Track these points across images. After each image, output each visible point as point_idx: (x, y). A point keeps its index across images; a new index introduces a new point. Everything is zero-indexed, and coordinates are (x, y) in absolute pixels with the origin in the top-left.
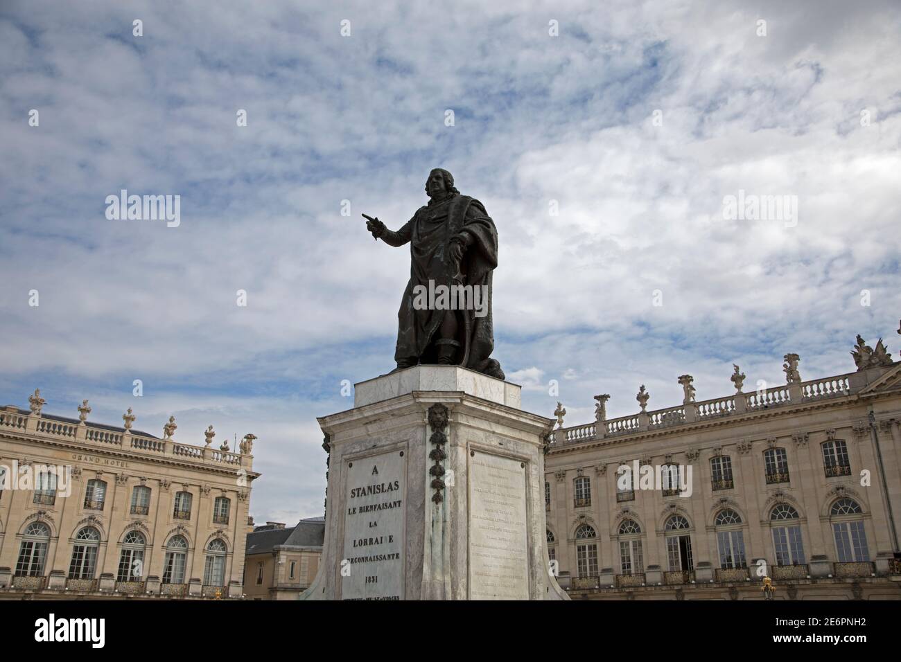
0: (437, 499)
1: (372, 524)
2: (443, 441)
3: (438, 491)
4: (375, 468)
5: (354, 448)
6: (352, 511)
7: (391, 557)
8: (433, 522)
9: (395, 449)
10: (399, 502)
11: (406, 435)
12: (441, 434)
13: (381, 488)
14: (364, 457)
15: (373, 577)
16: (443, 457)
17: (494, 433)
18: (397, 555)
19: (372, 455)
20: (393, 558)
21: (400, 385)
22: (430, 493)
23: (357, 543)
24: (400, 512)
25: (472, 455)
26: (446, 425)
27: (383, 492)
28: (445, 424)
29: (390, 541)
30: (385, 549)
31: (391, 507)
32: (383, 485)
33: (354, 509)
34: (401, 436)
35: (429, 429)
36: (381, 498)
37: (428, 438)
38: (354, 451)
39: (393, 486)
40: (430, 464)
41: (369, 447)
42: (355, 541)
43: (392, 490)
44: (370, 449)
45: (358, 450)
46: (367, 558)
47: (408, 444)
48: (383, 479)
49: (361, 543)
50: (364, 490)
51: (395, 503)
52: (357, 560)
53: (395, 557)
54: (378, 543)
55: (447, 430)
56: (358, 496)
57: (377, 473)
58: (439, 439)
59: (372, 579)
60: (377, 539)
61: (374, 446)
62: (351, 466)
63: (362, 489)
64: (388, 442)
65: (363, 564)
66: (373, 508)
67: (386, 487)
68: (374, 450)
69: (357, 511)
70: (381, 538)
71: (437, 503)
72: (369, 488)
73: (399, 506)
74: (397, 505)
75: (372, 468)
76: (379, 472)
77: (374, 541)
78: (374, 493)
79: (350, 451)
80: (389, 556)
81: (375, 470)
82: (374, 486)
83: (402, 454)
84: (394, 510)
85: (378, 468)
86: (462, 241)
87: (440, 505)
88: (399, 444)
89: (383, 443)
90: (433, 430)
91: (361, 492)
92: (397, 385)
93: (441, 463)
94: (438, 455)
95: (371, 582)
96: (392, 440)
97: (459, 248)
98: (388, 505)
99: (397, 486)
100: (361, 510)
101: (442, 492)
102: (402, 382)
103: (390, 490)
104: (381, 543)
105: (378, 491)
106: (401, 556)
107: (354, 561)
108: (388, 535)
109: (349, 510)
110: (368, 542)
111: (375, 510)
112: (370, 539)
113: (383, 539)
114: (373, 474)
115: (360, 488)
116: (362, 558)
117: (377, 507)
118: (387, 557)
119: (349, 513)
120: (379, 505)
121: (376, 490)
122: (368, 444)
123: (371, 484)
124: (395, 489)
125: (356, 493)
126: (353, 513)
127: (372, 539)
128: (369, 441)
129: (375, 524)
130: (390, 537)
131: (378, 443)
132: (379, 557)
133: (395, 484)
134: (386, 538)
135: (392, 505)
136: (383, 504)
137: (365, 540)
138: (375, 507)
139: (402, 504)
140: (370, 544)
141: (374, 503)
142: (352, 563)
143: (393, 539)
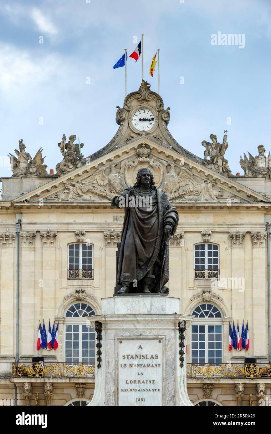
0: (182, 365)
1: (140, 374)
3: (182, 362)
4: (140, 346)
6: (123, 366)
8: (180, 376)
9: (156, 339)
10: (159, 365)
11: (164, 333)
12: (183, 335)
13: (145, 356)
14: (133, 339)
15: (142, 399)
16: (184, 346)
18: (159, 390)
19: (138, 339)
20: (156, 391)
21: (151, 304)
22: (179, 362)
23: (129, 382)
24: (160, 370)
26: (185, 331)
27: (147, 358)
29: (153, 383)
30: (150, 386)
31: (153, 367)
32: (147, 355)
33: (125, 365)
34: (160, 333)
36: (145, 362)
37: (177, 336)
38: (124, 335)
39: (154, 357)
40: (179, 349)
41: (137, 335)
42: (127, 381)
44: (136, 336)
45: (128, 335)
46: (136, 390)
47: (166, 337)
48: (147, 352)
49: (131, 382)
50: (132, 356)
51: (156, 365)
52: (130, 390)
53: (157, 390)
54: (144, 383)
56: (128, 359)
57: (142, 349)
58: (182, 338)
59: (141, 400)
60: (143, 381)
61: (141, 335)
62: (121, 342)
64: (150, 335)
65: (133, 392)
67: (149, 357)
68: (140, 337)
69: (128, 366)
70: (147, 381)
71: (181, 368)
72: (136, 355)
73: (159, 367)
74: (158, 366)
75: (138, 346)
76: (143, 348)
77: (141, 382)
78: (140, 358)
79: (122, 335)
80: (153, 390)
81: (140, 347)
82: (140, 355)
83: (160, 342)
84: (155, 369)
85: (142, 347)
88: (159, 337)
89: (147, 334)
90: (179, 333)
91: (130, 357)
93: (183, 349)
94: (182, 345)
95: (140, 401)
96: (153, 334)
98: (151, 365)
99: (157, 357)
100: (131, 366)
103: (152, 358)
104: (147, 383)
105: (143, 358)
106: (161, 390)
107: (127, 390)
108: (151, 380)
109: (121, 365)
110: (137, 382)
111: (141, 367)
112: (138, 381)
113: (148, 382)
114: (139, 349)
115: (129, 355)
116: (133, 389)
117: (143, 366)
118: (151, 390)
119: (121, 367)
120: (144, 365)
121: (142, 357)
122: (136, 333)
123: (138, 354)
124: (156, 358)
125: (126, 357)
126: (125, 367)
127: (140, 381)
128: (137, 332)
129: (142, 374)
130: (153, 381)
131: (144, 334)
132: (145, 390)
133: (156, 356)
134: (150, 381)
135: (154, 365)
136: (147, 365)
137: (134, 381)
138: (141, 365)
139: (161, 366)
140: (138, 383)
141: (140, 364)
142: (125, 391)
143: (155, 382)
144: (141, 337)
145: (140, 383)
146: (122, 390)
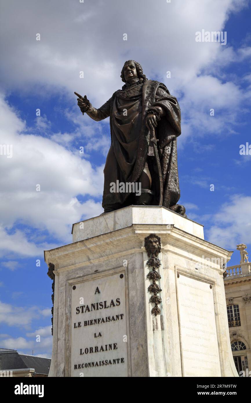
0: (156, 312)
1: (97, 334)
2: (158, 265)
3: (156, 304)
4: (97, 289)
5: (77, 274)
6: (77, 325)
7: (116, 362)
8: (154, 331)
9: (115, 273)
10: (122, 315)
12: (156, 259)
13: (103, 304)
14: (87, 280)
16: (158, 277)
17: (191, 259)
18: (122, 360)
20: (118, 362)
21: (115, 223)
22: (149, 307)
23: (83, 351)
24: (122, 324)
25: (178, 276)
26: (160, 252)
27: (105, 307)
28: (159, 250)
29: (114, 349)
31: (114, 320)
32: (105, 302)
33: (79, 324)
34: (120, 262)
35: (145, 255)
36: (104, 313)
37: (145, 262)
38: (77, 276)
39: (115, 303)
40: (148, 283)
42: (81, 350)
43: (114, 306)
44: (92, 273)
45: (81, 275)
46: (93, 363)
47: (128, 269)
48: (105, 297)
49: (87, 351)
50: (87, 307)
51: (117, 317)
52: (84, 366)
53: (120, 361)
54: (103, 350)
55: (160, 256)
56: (83, 312)
57: (99, 292)
58: (154, 264)
60: (102, 347)
61: (96, 271)
62: (74, 288)
63: (86, 306)
64: (108, 268)
65: (89, 369)
66: (97, 321)
67: (108, 304)
68: (96, 275)
69: (82, 324)
70: (106, 346)
71: (156, 315)
72: (92, 305)
73: (122, 318)
74: (120, 317)
75: (95, 289)
76: (101, 292)
77: (99, 349)
78: (98, 309)
79: (74, 276)
80: (114, 361)
81: (98, 291)
82: (97, 304)
83: (122, 276)
84: (117, 322)
85: (100, 290)
86: (157, 113)
87: (158, 316)
89: (104, 268)
90: (149, 255)
91: (85, 309)
92: (113, 223)
93: (157, 283)
94: (154, 277)
96: (112, 266)
97: (155, 117)
98: (111, 318)
99: (119, 302)
100: (86, 323)
101: (159, 306)
102: (117, 220)
103: (112, 306)
104: (106, 350)
105: (101, 307)
106: (125, 360)
107: (81, 366)
108: (112, 343)
109: (75, 324)
110: (94, 350)
111: (98, 323)
112: (95, 347)
113: (108, 347)
114: (95, 294)
115: (84, 306)
116: (89, 364)
117: (101, 321)
118: (112, 362)
119: (75, 327)
120: (103, 319)
121: (99, 306)
122: (90, 270)
123: (95, 302)
124: (117, 305)
125: (81, 310)
126: (79, 327)
127: (97, 347)
128: (92, 268)
129: (100, 335)
130: (114, 344)
131: (100, 269)
132: (105, 362)
133: (117, 301)
134: (110, 346)
135: (115, 318)
136: (106, 318)
137: (90, 348)
138: (99, 321)
139: (124, 317)
140: (95, 352)
141: (97, 318)
142: (79, 368)
143: (117, 346)
144: (98, 274)
145: (98, 351)
146: (76, 367)
